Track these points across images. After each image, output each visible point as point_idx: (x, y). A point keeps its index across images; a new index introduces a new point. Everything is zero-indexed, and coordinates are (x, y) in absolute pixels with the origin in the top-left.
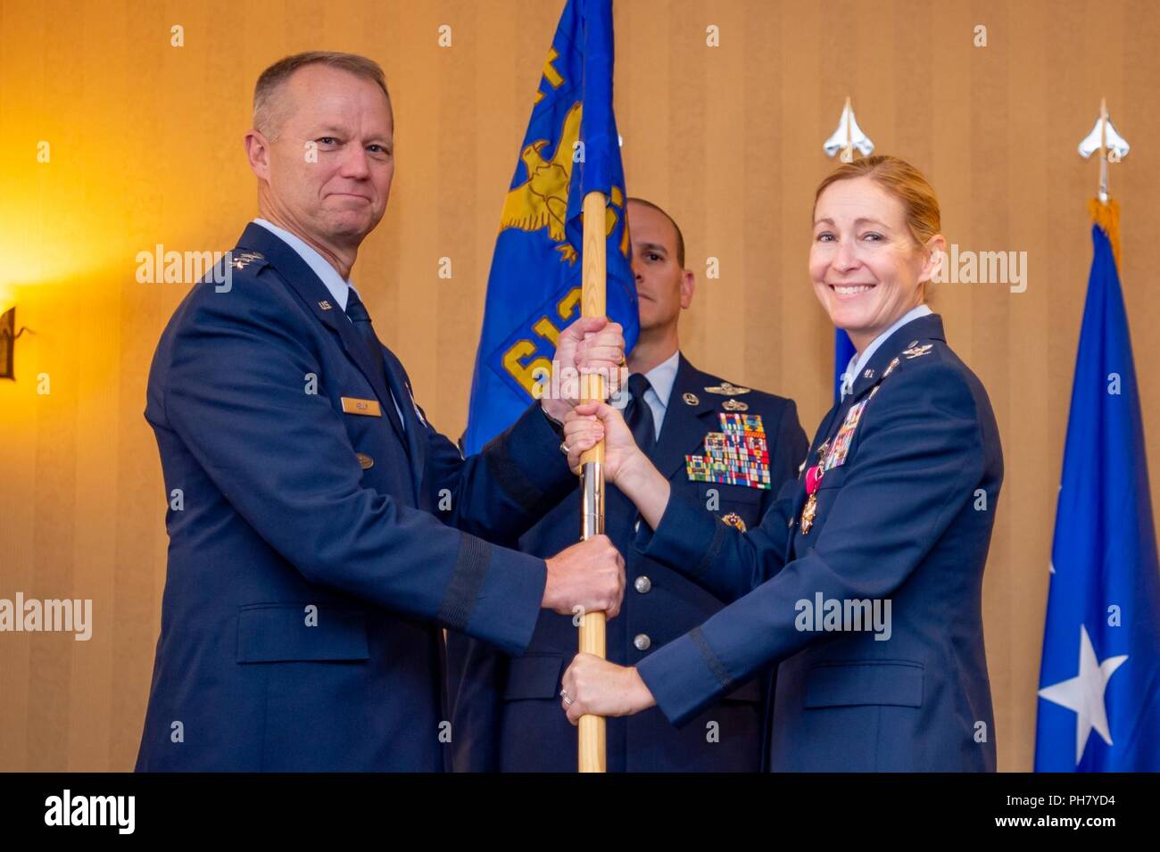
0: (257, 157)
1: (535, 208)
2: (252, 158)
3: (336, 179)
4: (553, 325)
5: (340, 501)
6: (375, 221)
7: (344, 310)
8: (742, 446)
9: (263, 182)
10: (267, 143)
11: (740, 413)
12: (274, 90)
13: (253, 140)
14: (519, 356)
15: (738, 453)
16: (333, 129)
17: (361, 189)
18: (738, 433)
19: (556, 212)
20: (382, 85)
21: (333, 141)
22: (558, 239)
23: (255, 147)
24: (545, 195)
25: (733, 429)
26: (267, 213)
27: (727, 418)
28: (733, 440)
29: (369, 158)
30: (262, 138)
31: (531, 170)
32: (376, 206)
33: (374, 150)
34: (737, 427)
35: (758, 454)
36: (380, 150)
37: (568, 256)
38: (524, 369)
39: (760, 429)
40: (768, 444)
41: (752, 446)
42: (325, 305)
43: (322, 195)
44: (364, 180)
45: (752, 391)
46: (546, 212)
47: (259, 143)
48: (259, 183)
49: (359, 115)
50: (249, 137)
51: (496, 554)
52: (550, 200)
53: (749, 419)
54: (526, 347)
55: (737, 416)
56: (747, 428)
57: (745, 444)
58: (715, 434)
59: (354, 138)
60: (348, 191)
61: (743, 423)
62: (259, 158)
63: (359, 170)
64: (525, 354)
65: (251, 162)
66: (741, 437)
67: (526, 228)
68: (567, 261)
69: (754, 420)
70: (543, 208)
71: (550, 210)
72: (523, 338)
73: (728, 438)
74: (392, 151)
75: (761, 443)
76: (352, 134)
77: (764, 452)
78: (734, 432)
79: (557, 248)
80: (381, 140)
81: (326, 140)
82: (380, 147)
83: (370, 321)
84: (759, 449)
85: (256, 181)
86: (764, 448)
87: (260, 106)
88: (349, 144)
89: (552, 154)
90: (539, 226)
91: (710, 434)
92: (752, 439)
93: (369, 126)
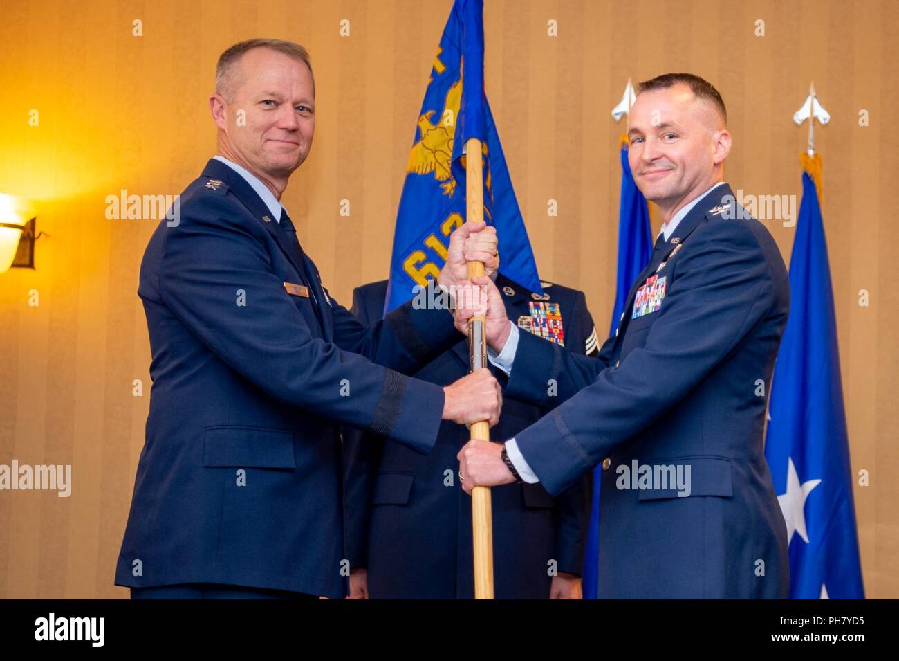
0: (217, 113)
1: (426, 158)
2: (214, 114)
3: (274, 129)
4: (438, 240)
5: (297, 349)
6: (302, 159)
7: (279, 222)
8: (544, 326)
9: (222, 131)
10: (225, 103)
11: (544, 301)
12: (231, 66)
13: (215, 101)
14: (414, 262)
15: (541, 331)
16: (272, 94)
17: (292, 138)
18: (542, 317)
19: (440, 161)
20: (307, 63)
21: (273, 103)
22: (441, 179)
23: (217, 106)
24: (433, 148)
25: (538, 314)
26: (224, 153)
27: (535, 305)
28: (538, 321)
29: (296, 115)
30: (221, 99)
31: (424, 132)
32: (302, 148)
33: (301, 110)
34: (541, 312)
35: (556, 332)
36: (305, 110)
37: (447, 191)
38: (418, 271)
39: (558, 314)
40: (563, 325)
41: (551, 326)
42: (267, 219)
43: (263, 140)
44: (293, 131)
45: (554, 285)
46: (434, 161)
47: (220, 103)
48: (218, 131)
49: (291, 84)
50: (213, 99)
51: (410, 382)
52: (437, 152)
53: (550, 306)
54: (419, 256)
55: (541, 304)
56: (548, 313)
57: (546, 325)
58: (525, 317)
59: (287, 100)
60: (282, 139)
61: (545, 309)
62: (220, 114)
63: (291, 124)
64: (419, 261)
65: (214, 116)
66: (544, 319)
67: (420, 173)
68: (448, 195)
69: (554, 307)
70: (431, 157)
71: (435, 158)
72: (417, 249)
73: (535, 320)
74: (314, 110)
75: (558, 324)
76: (285, 98)
77: (560, 330)
78: (539, 316)
79: (441, 186)
80: (306, 102)
81: (268, 102)
82: (306, 108)
83: (295, 231)
84: (557, 328)
85: (216, 130)
86: (561, 327)
87: (221, 76)
88: (283, 105)
89: (438, 120)
90: (428, 170)
91: (522, 317)
92: (551, 321)
93: (298, 92)
